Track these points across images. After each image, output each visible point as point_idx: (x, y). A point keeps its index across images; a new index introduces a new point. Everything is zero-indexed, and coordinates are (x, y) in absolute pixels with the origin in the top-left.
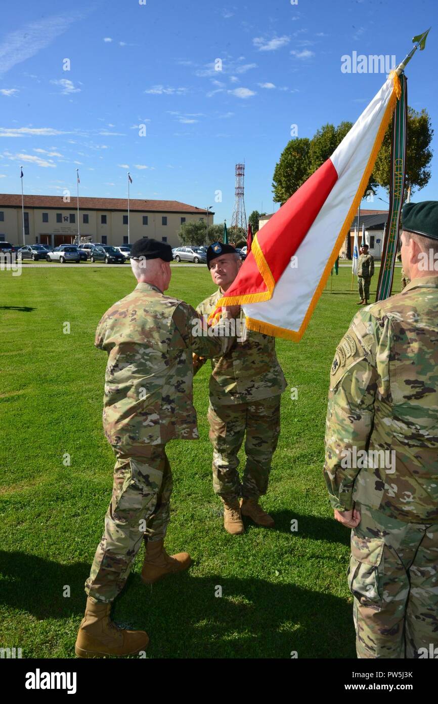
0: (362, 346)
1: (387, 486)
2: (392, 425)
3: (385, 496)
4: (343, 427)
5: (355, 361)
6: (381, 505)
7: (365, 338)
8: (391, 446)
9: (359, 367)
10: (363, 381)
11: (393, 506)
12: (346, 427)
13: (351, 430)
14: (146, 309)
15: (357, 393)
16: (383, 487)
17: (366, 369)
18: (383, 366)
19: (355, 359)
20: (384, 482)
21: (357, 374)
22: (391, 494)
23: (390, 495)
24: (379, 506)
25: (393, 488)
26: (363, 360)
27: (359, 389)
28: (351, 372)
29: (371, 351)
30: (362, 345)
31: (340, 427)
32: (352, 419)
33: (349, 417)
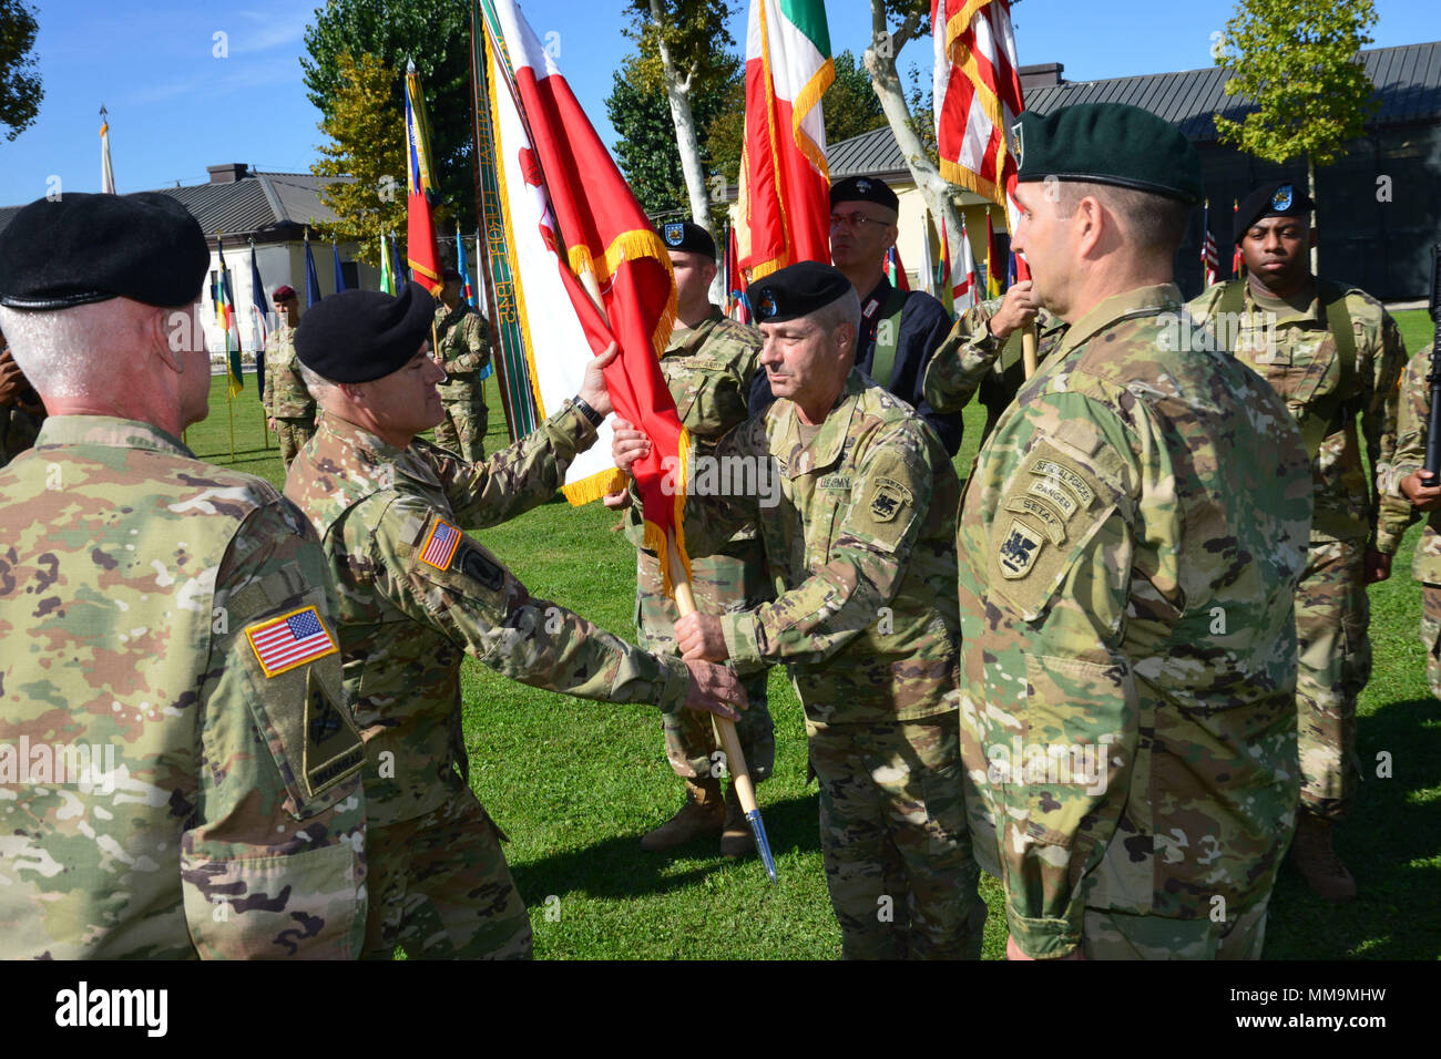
0: (1101, 479)
1: (1159, 841)
2: (1163, 673)
3: (1160, 867)
4: (1087, 706)
5: (1096, 520)
6: (1156, 895)
7: (1101, 455)
8: (1156, 731)
9: (1108, 535)
10: (1118, 569)
11: (1184, 885)
12: (1099, 703)
13: (1118, 706)
14: (105, 548)
15: (1111, 606)
16: (1150, 849)
17: (1121, 535)
18: (1168, 516)
19: (1096, 515)
20: (1149, 833)
21: (1104, 552)
22: (1174, 855)
23: (1171, 860)
24: (1151, 900)
25: (1176, 839)
26: (1113, 514)
27: (1112, 592)
28: (1088, 552)
29: (1122, 485)
30: (1098, 476)
31: (1081, 709)
32: (1117, 675)
33: (1110, 671)
